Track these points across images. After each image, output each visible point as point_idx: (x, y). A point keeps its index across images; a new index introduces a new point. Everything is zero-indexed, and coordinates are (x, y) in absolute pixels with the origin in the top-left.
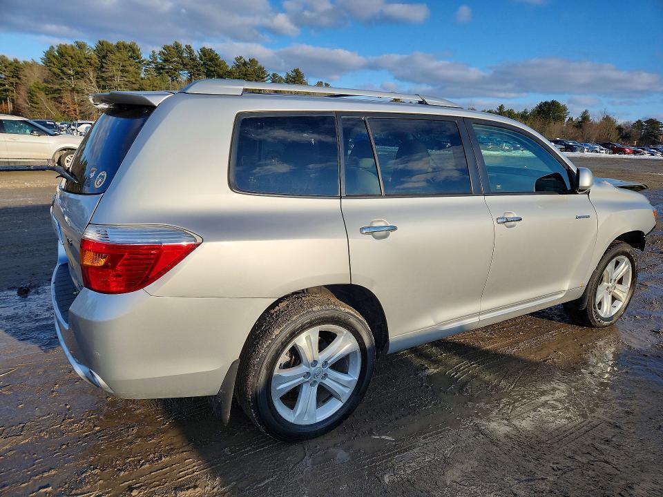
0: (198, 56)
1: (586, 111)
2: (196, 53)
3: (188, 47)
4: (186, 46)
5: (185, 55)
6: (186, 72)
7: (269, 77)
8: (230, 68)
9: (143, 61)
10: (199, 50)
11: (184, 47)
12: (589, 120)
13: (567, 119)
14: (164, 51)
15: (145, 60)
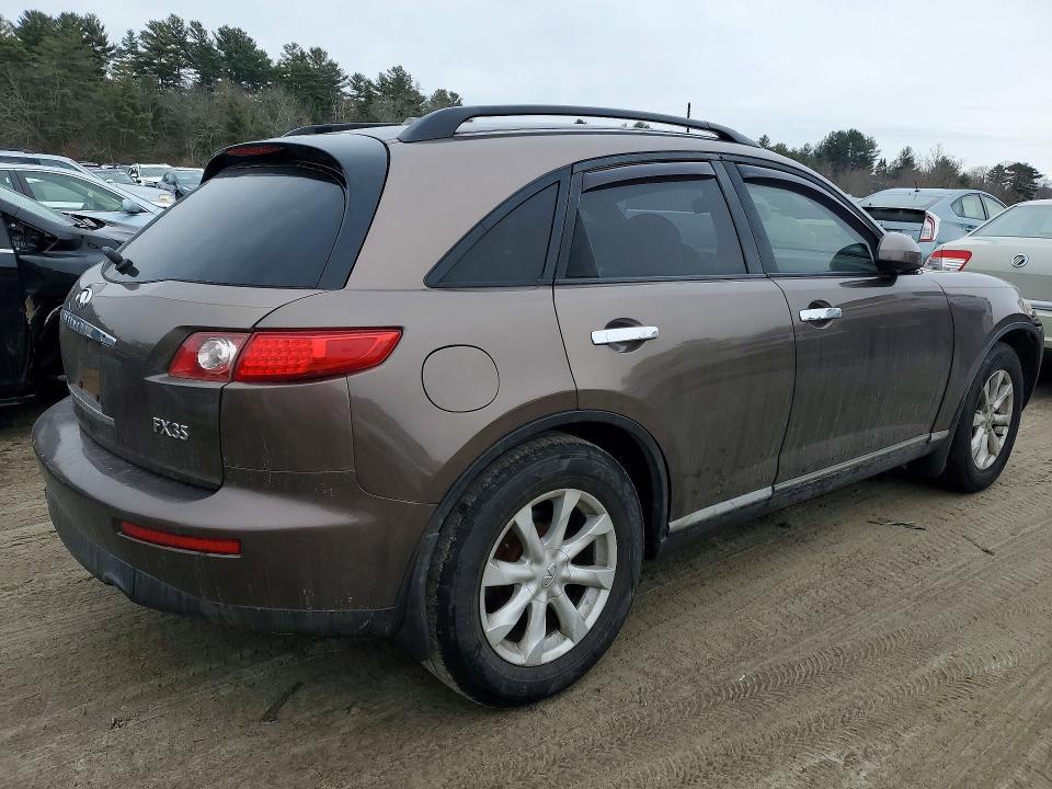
0: (215, 42)
1: (908, 149)
2: (212, 37)
3: (197, 25)
4: (192, 23)
5: (189, 39)
6: (192, 71)
7: (347, 81)
8: (274, 64)
9: (110, 49)
10: (217, 32)
11: (187, 25)
12: (913, 166)
13: (876, 163)
14: (150, 31)
15: (113, 48)
